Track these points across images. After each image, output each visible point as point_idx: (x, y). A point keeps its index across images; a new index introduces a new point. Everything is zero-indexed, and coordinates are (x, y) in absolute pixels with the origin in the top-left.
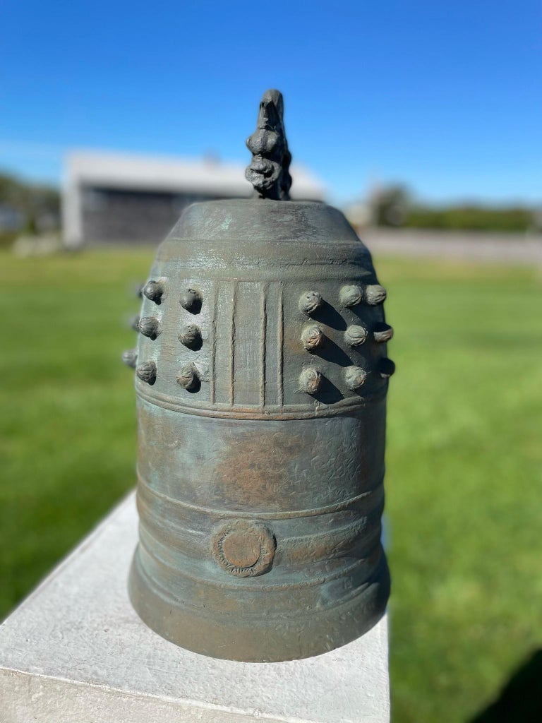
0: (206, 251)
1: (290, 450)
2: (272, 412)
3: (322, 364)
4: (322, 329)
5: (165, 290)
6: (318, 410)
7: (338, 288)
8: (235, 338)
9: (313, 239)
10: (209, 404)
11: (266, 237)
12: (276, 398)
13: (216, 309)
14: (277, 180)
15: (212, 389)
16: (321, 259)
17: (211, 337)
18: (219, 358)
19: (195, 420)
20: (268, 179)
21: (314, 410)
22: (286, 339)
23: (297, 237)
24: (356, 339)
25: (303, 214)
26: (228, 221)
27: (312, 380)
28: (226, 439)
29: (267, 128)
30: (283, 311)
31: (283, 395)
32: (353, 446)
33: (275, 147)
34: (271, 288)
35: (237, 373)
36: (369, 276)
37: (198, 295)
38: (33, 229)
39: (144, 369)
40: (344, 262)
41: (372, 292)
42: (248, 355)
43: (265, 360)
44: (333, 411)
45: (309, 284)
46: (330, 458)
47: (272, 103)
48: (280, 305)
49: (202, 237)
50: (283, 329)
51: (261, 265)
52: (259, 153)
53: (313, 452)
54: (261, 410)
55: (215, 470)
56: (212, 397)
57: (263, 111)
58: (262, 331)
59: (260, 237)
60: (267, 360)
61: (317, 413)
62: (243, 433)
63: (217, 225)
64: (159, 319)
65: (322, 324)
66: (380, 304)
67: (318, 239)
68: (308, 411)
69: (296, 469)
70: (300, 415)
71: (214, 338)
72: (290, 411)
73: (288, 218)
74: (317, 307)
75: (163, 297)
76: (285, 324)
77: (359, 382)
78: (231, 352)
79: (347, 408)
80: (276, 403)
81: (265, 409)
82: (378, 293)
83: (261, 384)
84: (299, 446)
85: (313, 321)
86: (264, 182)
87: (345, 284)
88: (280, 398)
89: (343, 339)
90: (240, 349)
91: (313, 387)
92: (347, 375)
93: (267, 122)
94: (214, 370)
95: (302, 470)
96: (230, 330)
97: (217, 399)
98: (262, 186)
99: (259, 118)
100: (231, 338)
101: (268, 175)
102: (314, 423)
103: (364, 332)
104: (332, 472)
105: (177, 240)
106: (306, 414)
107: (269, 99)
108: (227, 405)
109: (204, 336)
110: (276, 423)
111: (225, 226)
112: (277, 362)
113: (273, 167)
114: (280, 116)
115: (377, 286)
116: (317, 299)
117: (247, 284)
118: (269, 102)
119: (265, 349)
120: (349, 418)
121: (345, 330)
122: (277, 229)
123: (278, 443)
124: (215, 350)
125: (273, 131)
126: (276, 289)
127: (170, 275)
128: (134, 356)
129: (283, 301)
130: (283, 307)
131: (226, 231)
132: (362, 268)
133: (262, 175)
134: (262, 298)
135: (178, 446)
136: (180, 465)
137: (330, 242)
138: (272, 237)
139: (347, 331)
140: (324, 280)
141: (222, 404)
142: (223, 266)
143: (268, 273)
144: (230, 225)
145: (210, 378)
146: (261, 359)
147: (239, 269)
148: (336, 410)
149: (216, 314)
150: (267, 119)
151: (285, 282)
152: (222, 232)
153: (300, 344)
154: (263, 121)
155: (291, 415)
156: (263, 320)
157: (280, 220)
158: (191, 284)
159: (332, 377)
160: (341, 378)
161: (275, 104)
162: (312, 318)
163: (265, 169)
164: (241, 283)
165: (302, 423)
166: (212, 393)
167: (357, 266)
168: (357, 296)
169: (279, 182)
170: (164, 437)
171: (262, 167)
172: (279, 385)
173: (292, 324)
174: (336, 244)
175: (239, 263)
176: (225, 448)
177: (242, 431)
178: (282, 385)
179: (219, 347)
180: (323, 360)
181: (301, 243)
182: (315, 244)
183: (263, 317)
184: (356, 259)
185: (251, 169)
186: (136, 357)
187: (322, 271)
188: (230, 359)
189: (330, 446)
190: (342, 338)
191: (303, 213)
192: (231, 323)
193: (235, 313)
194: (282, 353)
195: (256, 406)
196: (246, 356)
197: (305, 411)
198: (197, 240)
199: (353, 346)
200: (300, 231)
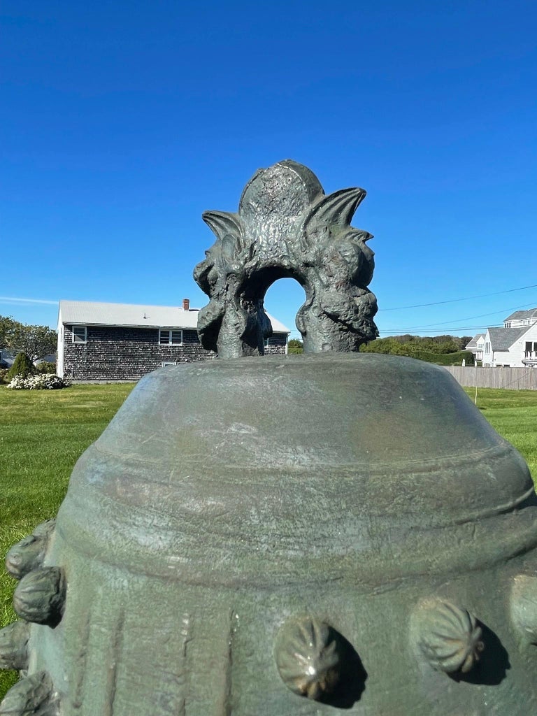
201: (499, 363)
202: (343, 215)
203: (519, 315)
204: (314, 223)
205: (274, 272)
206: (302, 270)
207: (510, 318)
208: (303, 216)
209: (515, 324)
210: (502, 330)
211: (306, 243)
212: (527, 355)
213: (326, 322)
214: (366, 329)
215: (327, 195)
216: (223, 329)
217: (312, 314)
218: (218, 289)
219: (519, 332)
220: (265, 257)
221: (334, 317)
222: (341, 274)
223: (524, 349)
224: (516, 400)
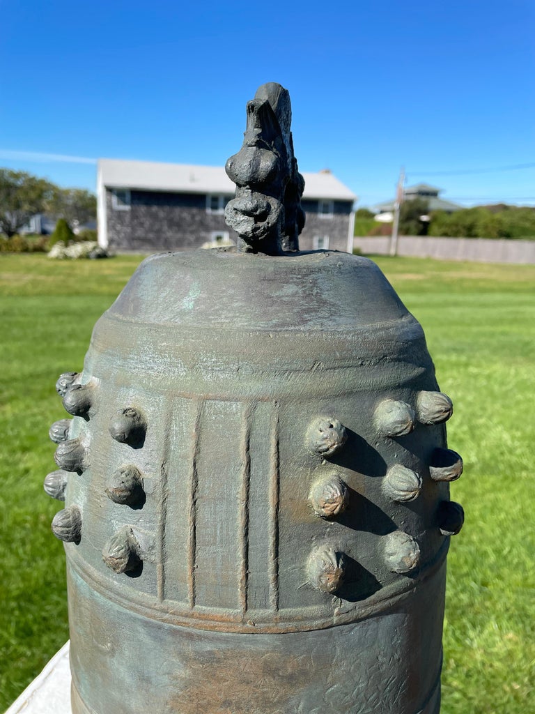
0: (155, 343)
1: (291, 680)
2: (261, 622)
3: (344, 536)
4: (344, 477)
5: (94, 401)
6: (338, 614)
7: (373, 406)
8: (197, 496)
9: (330, 325)
10: (155, 600)
11: (253, 323)
12: (266, 597)
13: (167, 444)
14: (275, 225)
15: (159, 577)
16: (344, 359)
17: (159, 490)
18: (172, 527)
19: (135, 619)
20: (260, 224)
21: (331, 615)
22: (282, 499)
23: (304, 322)
24: (402, 493)
25: (315, 283)
26: (194, 295)
27: (328, 572)
28: (185, 659)
29: (259, 144)
30: (278, 452)
31: (278, 594)
32: (396, 656)
33: (272, 174)
34: (258, 412)
35: (199, 554)
36: (421, 375)
37: (139, 419)
38: (68, 237)
39: (61, 524)
40: (381, 360)
41: (427, 403)
42: (219, 526)
43: (246, 534)
44: (363, 612)
45: (322, 403)
46: (357, 684)
47: (266, 105)
48: (273, 441)
49: (152, 319)
50: (278, 483)
51: (242, 371)
52: (247, 183)
53: (329, 679)
54: (240, 618)
55: (167, 703)
56: (159, 589)
57: (253, 118)
58: (242, 486)
59: (241, 323)
60: (250, 536)
61: (335, 620)
62: (210, 652)
63: (175, 302)
64: (85, 444)
65: (345, 469)
66: (441, 424)
67: (338, 325)
68: (321, 617)
69: (301, 707)
70: (308, 624)
71: (164, 492)
72: (290, 619)
73: (290, 289)
74: (337, 449)
75: (91, 411)
76: (282, 473)
77: (408, 564)
78: (189, 519)
79: (387, 603)
80: (266, 607)
81: (247, 616)
82: (437, 408)
83: (240, 575)
84: (304, 673)
85: (330, 465)
86: (254, 230)
87: (383, 396)
88: (272, 598)
89: (381, 490)
90: (204, 513)
91: (329, 584)
92: (388, 549)
93: (259, 135)
94: (163, 546)
95: (311, 709)
96: (189, 482)
97: (169, 594)
98: (251, 235)
99: (247, 129)
100: (190, 496)
101: (262, 217)
102: (331, 635)
103: (416, 481)
104: (361, 704)
105: (118, 319)
106: (319, 622)
107: (263, 98)
108: (185, 606)
109: (147, 489)
110: (266, 638)
111: (187, 304)
112: (267, 537)
113: (269, 206)
114: (282, 126)
115: (435, 394)
116: (335, 434)
117: (220, 405)
118: (262, 103)
119: (248, 517)
120: (389, 616)
121: (384, 474)
122: (271, 309)
123: (270, 670)
124: (165, 512)
125: (270, 149)
126: (267, 415)
127: (103, 378)
128: (62, 483)
129: (278, 433)
130: (278, 444)
131: (190, 312)
132: (410, 365)
133: (252, 219)
134: (244, 430)
135: (112, 652)
136: (116, 682)
137: (359, 327)
138: (262, 324)
139: (388, 476)
140: (349, 394)
141: (175, 602)
142: (182, 372)
143: (254, 387)
144: (197, 302)
145: (156, 558)
146: (240, 534)
147: (207, 378)
148: (369, 610)
149: (166, 452)
150: (259, 131)
151: (282, 401)
152: (182, 314)
153: (307, 507)
154: (254, 132)
155: (291, 625)
156: (243, 468)
157: (278, 293)
158: (132, 399)
159: (361, 556)
160: (377, 556)
161: (274, 107)
162: (327, 460)
163: (256, 209)
164: (208, 402)
165: (311, 637)
166: (159, 582)
167: (402, 364)
168: (403, 422)
169: (279, 227)
170: (93, 631)
171: (250, 206)
172: (271, 576)
173: (293, 473)
174: (368, 331)
175: (206, 368)
176: (183, 673)
177: (209, 648)
178: (277, 578)
179: (170, 509)
180: (347, 529)
181: (310, 332)
182: (333, 333)
183: (245, 462)
184: (401, 351)
185: (235, 209)
186: (65, 485)
187: (345, 378)
188: (189, 530)
189: (358, 667)
190: (378, 489)
191: (315, 280)
192: (191, 471)
193: (197, 452)
194: (277, 524)
195: (231, 611)
196: (216, 528)
197: (316, 618)
198: (144, 324)
199: (397, 503)
200: (308, 311)
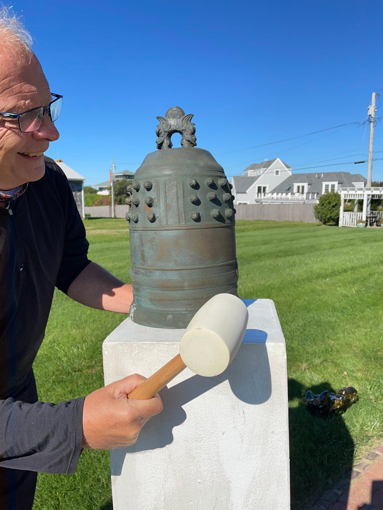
201: (240, 202)
202: (190, 119)
203: (254, 167)
204: (184, 122)
205: (175, 131)
206: (182, 131)
207: (247, 169)
208: (181, 120)
209: (251, 173)
210: (243, 178)
211: (183, 126)
212: (258, 196)
213: (187, 142)
214: (195, 144)
215: (186, 115)
216: (164, 144)
217: (184, 140)
218: (162, 135)
219: (253, 179)
220: (173, 128)
221: (189, 141)
222: (190, 132)
223: (257, 192)
224: (251, 227)
